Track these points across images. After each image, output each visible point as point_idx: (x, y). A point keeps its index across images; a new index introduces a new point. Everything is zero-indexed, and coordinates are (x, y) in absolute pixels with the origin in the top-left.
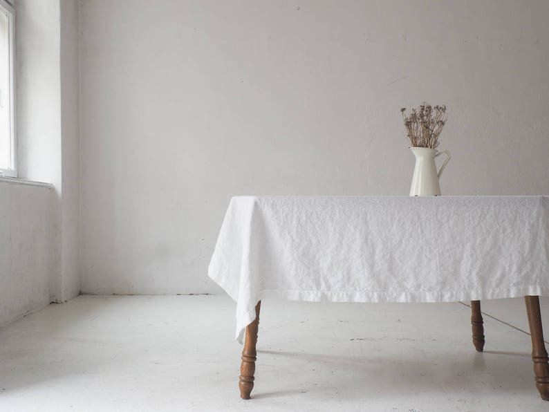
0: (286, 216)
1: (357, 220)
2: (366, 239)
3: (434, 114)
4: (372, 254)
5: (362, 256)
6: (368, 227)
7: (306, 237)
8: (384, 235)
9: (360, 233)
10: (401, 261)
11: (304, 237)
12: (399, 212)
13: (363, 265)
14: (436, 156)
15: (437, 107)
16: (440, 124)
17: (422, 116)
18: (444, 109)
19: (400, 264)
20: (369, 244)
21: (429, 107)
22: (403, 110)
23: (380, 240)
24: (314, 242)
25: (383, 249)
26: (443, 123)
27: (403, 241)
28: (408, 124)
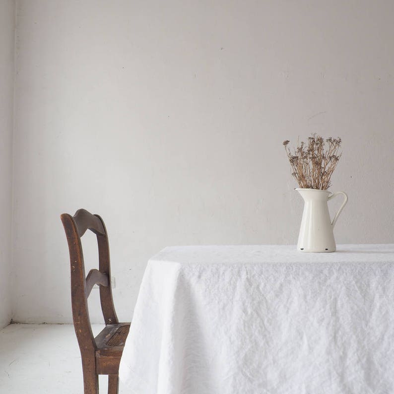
0: (224, 309)
1: (322, 310)
2: (335, 338)
3: (326, 147)
4: (343, 358)
5: (328, 361)
6: (337, 319)
7: (251, 337)
8: (359, 330)
9: (327, 328)
10: (381, 366)
11: (248, 337)
12: (381, 297)
13: (330, 374)
14: (329, 198)
15: (330, 140)
16: (333, 159)
17: (311, 150)
18: (338, 142)
19: (381, 370)
20: (339, 343)
21: (321, 140)
22: (286, 143)
23: (354, 337)
24: (262, 344)
25: (358, 350)
26: (337, 159)
27: (386, 337)
28: (294, 160)
